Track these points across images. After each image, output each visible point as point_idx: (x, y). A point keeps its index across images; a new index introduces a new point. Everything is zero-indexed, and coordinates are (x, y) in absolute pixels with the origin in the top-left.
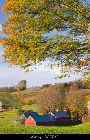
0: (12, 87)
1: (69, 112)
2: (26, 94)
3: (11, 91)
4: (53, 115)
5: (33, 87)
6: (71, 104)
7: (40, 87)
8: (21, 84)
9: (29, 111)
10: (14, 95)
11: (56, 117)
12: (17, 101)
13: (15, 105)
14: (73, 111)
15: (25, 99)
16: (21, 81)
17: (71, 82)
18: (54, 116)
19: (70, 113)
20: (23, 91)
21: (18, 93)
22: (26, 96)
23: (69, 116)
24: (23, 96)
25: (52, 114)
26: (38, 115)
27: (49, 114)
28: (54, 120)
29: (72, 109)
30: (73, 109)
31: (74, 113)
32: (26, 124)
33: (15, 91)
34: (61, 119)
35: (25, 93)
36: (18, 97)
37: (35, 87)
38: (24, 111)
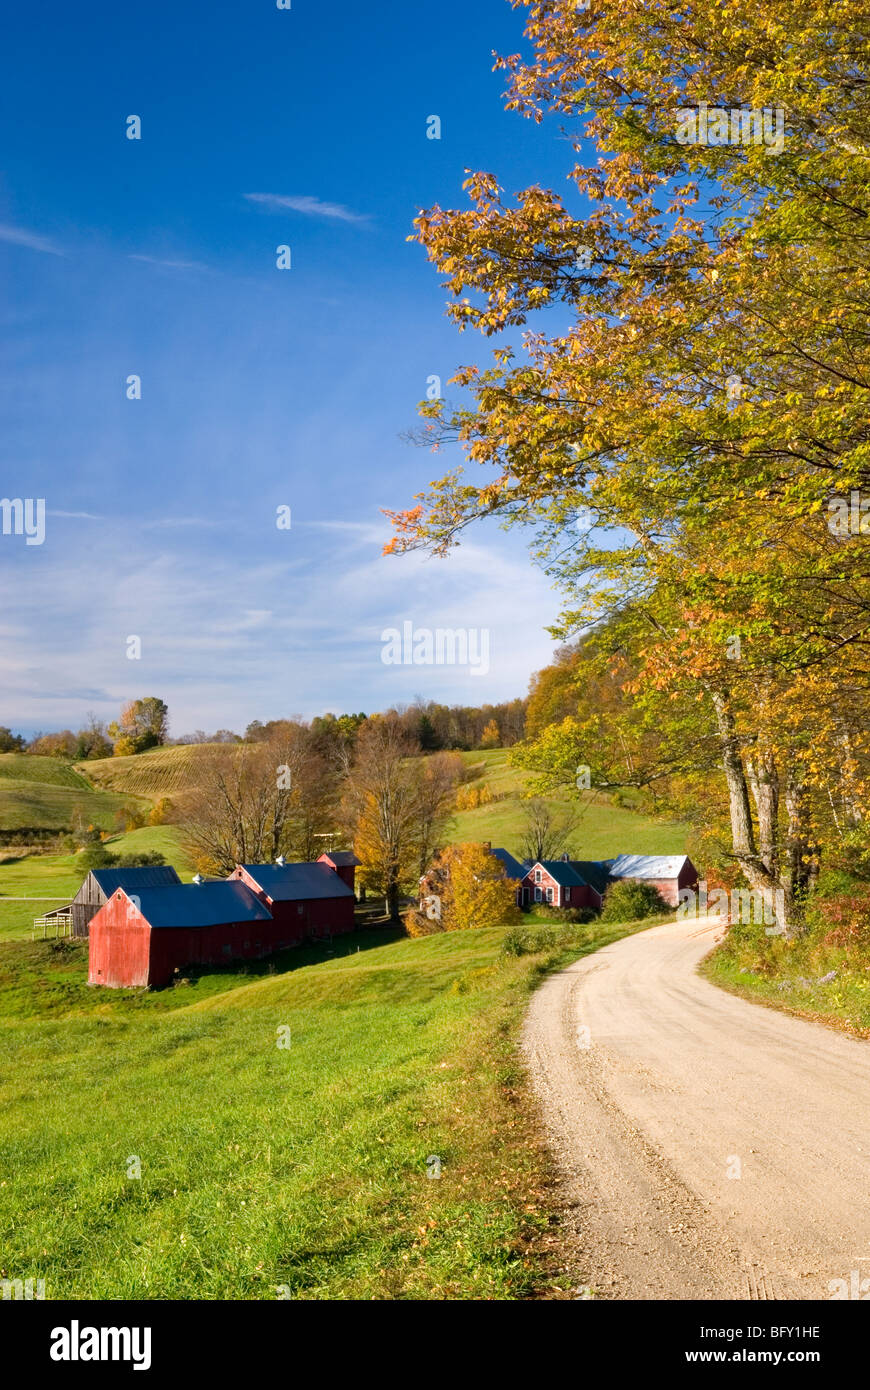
0: (90, 730)
1: (345, 872)
2: (161, 771)
3: (85, 755)
4: (257, 888)
5: (201, 735)
6: (362, 823)
7: (237, 738)
8: (138, 718)
9: (145, 860)
10: (98, 771)
11: (270, 900)
12: (106, 806)
13: (91, 828)
14: (369, 865)
15: (149, 795)
16: (140, 703)
17: (394, 713)
18: (263, 895)
19: (353, 874)
20: (150, 754)
21: (117, 764)
22: (157, 777)
23: (343, 891)
24: (143, 778)
25: (247, 878)
26: (176, 880)
27: (233, 877)
28: (257, 917)
29: (364, 851)
30: (368, 851)
31: (373, 879)
32: (97, 936)
33: (107, 751)
34: (300, 910)
35: (156, 764)
36: (117, 785)
37: (214, 733)
38: (118, 858)
